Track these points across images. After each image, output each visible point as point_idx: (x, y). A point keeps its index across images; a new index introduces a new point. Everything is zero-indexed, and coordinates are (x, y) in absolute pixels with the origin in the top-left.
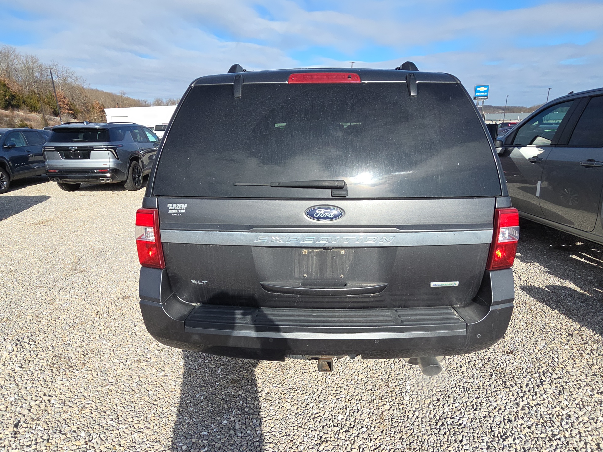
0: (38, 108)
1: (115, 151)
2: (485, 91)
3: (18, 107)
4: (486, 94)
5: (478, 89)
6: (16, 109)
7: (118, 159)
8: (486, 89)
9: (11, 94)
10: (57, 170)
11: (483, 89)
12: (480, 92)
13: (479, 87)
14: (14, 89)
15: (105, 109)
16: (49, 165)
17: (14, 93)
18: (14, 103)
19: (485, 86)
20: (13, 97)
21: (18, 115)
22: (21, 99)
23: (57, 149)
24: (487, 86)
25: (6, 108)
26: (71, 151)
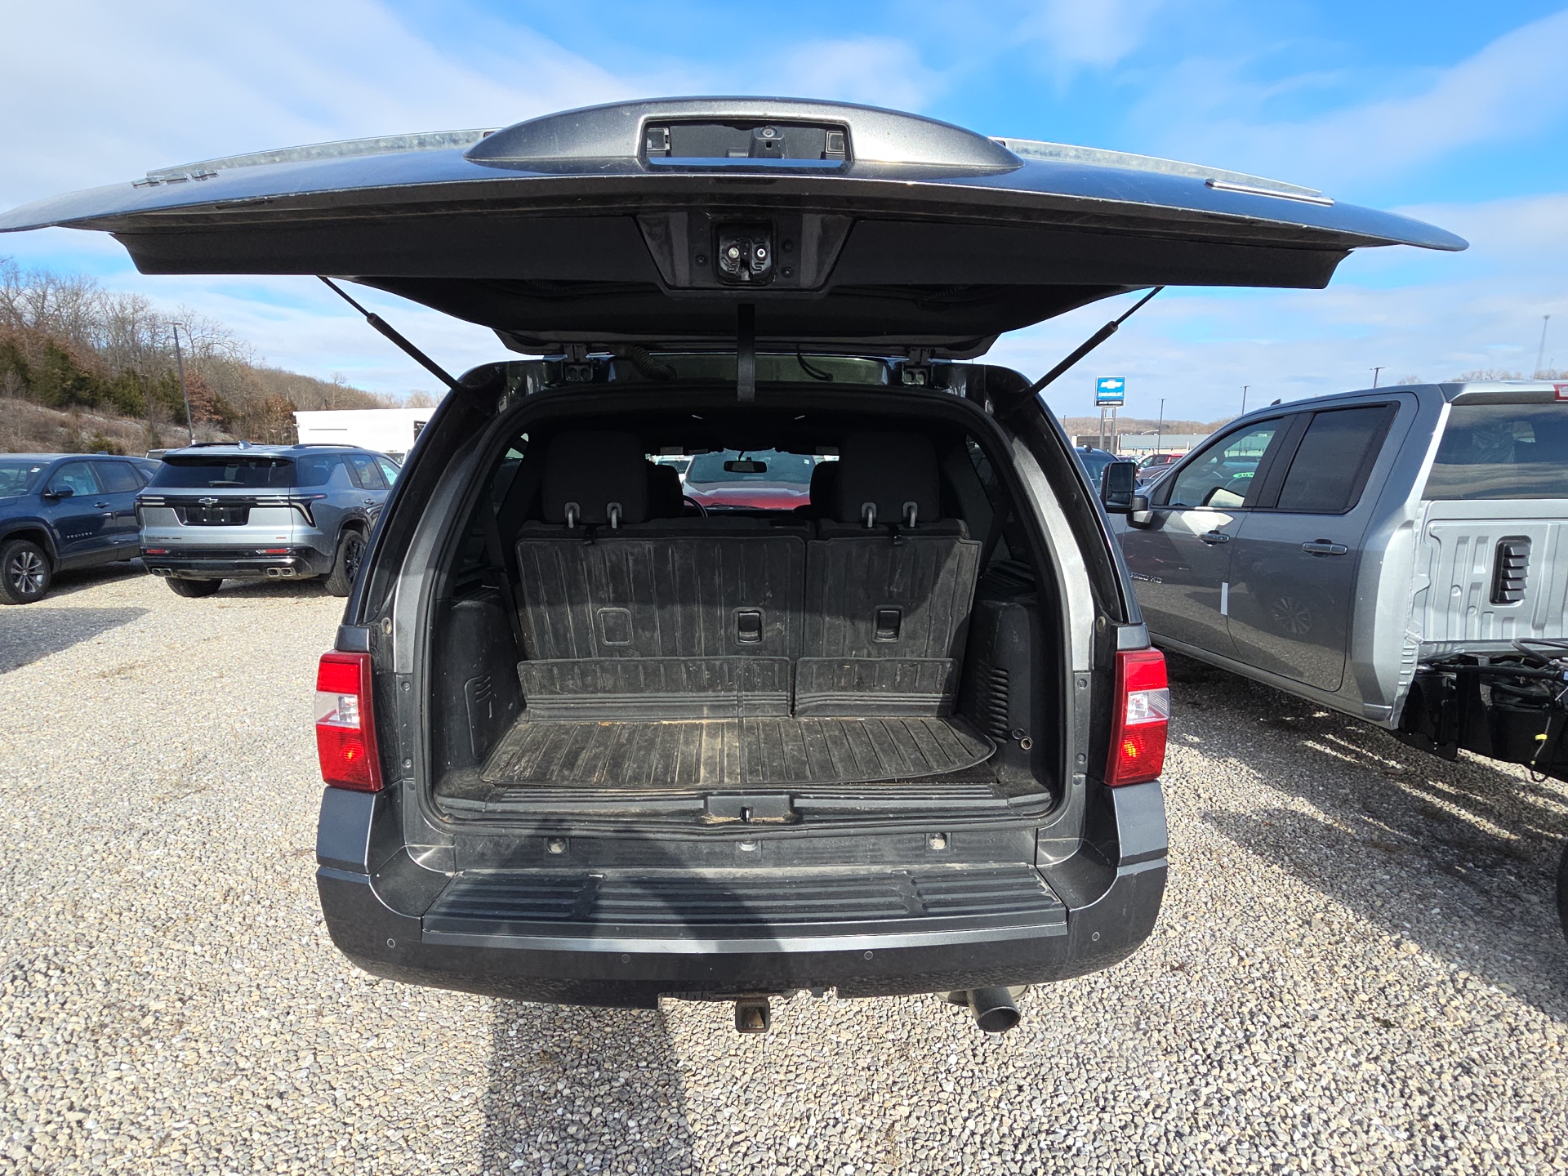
0: (139, 408)
1: (307, 507)
2: (1116, 390)
3: (93, 404)
4: (1119, 394)
5: (1104, 385)
6: (87, 409)
7: (313, 525)
8: (1119, 384)
9: (78, 375)
10: (166, 548)
11: (1111, 385)
12: (1106, 390)
13: (1106, 380)
14: (85, 365)
15: (295, 413)
16: (149, 538)
17: (87, 375)
18: (85, 394)
19: (1118, 380)
20: (82, 382)
21: (91, 423)
22: (102, 388)
23: (171, 502)
24: (1122, 380)
25: (61, 405)
26: (204, 506)
